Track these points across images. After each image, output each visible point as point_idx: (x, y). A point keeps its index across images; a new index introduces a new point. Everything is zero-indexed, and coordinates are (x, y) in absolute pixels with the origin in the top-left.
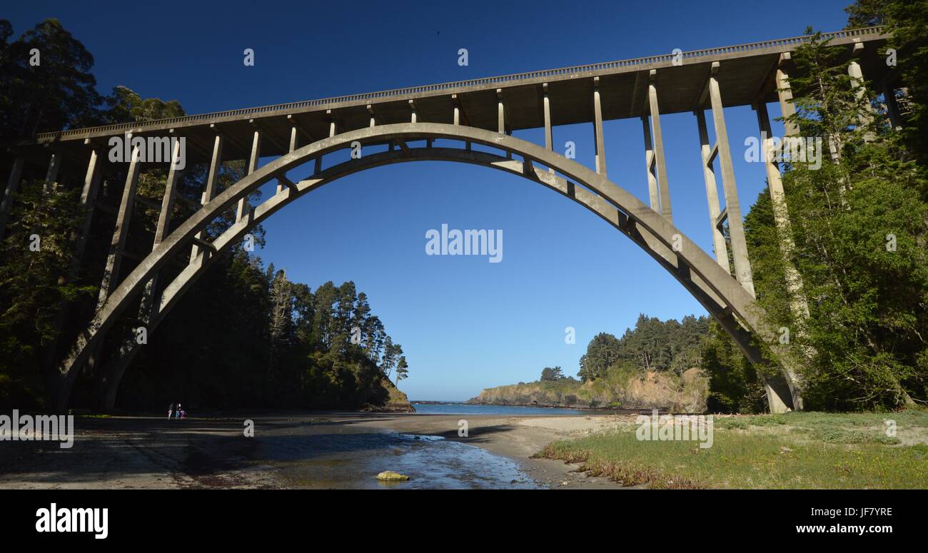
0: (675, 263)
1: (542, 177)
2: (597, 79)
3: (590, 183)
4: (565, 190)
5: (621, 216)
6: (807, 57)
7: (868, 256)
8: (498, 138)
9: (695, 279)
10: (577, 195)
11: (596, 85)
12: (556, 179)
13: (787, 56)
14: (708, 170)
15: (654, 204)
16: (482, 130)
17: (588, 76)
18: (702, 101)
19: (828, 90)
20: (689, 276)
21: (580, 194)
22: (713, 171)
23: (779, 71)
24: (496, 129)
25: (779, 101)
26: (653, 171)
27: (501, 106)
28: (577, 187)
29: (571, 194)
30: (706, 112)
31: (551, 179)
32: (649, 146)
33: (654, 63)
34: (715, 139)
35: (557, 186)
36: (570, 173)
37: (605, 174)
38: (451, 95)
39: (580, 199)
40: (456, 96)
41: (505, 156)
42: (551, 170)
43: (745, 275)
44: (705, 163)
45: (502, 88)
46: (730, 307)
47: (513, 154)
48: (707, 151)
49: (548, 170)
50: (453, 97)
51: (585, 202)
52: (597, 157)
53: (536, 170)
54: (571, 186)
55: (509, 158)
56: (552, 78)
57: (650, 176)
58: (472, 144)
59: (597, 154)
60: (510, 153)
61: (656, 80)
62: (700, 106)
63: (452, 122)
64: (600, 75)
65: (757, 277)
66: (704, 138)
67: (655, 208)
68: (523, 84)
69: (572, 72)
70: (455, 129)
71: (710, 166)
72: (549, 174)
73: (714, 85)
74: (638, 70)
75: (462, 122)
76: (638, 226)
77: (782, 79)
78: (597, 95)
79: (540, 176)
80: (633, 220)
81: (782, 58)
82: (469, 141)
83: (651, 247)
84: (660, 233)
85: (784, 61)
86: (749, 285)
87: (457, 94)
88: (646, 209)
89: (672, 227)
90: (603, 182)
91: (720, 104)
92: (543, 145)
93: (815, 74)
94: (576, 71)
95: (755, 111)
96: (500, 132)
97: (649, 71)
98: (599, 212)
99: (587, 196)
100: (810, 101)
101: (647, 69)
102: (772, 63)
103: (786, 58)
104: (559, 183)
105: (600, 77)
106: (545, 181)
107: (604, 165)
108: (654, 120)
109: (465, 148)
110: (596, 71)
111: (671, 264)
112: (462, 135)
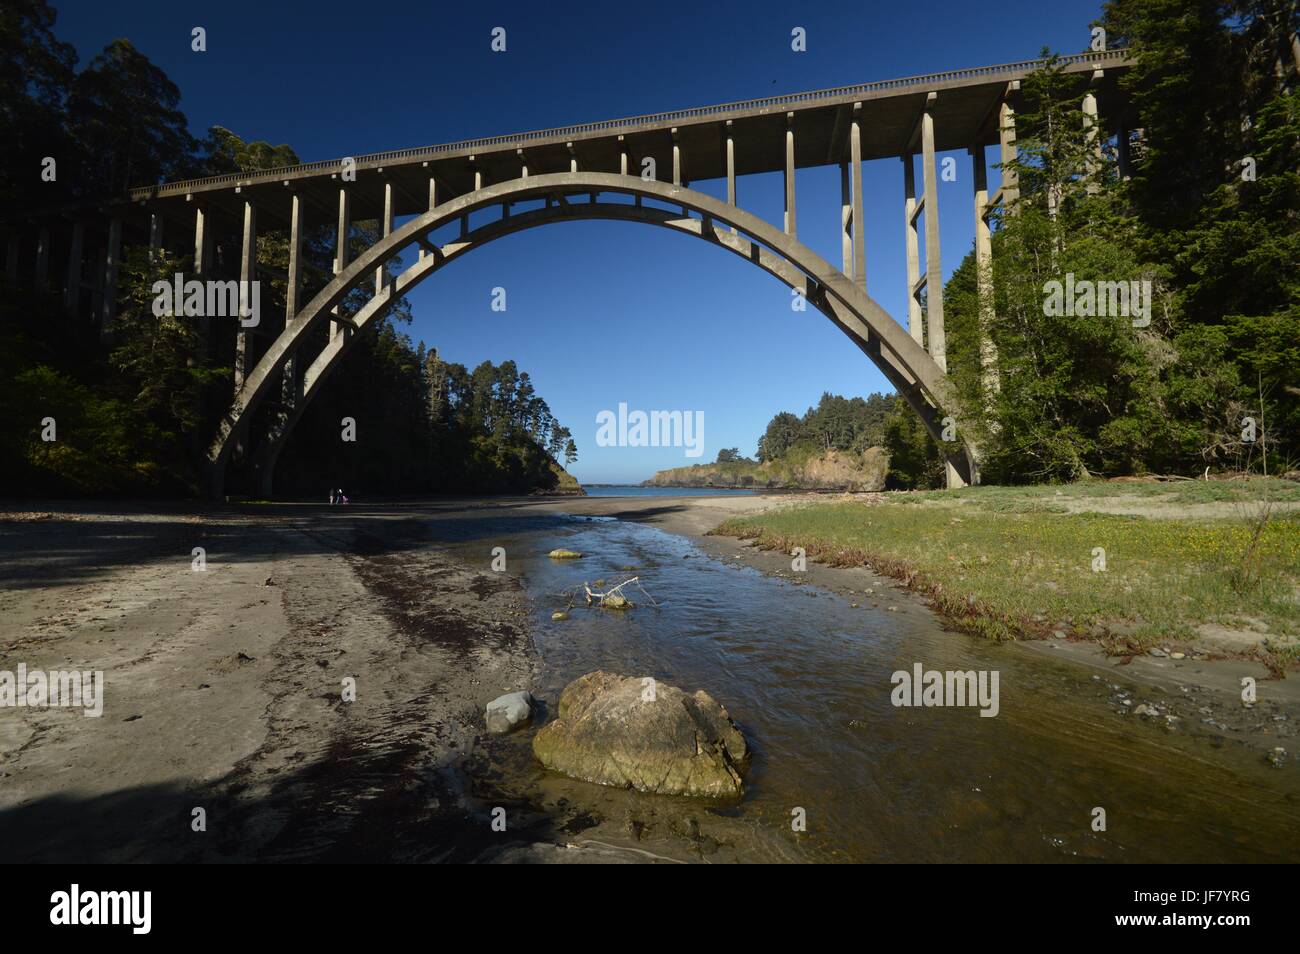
0: (865, 336)
1: (723, 238)
2: (791, 114)
3: (777, 246)
4: (748, 253)
5: (810, 284)
6: (1038, 86)
7: (1070, 326)
8: (673, 191)
9: (885, 353)
10: (763, 260)
11: (790, 122)
12: (740, 241)
13: (1016, 85)
14: (910, 229)
15: (848, 271)
17: (781, 111)
18: (912, 142)
19: (1057, 129)
20: (880, 351)
21: (766, 258)
22: (916, 230)
23: (1004, 105)
24: (670, 180)
25: (999, 143)
26: (849, 230)
27: (676, 150)
28: (763, 250)
29: (755, 258)
30: (915, 157)
31: (732, 239)
32: (846, 200)
33: (859, 94)
34: (923, 191)
35: (740, 250)
36: (756, 233)
37: (794, 234)
38: (617, 137)
39: (766, 264)
40: (622, 138)
41: (681, 213)
42: (733, 230)
43: (938, 349)
44: (909, 220)
45: (678, 128)
46: (919, 383)
47: (689, 211)
48: (911, 205)
49: (730, 230)
50: (619, 139)
51: (770, 267)
52: (786, 214)
53: (716, 230)
54: (755, 250)
55: (685, 216)
56: (738, 114)
57: (846, 237)
58: (643, 198)
59: (786, 210)
60: (687, 210)
61: (860, 117)
62: (908, 149)
63: (618, 171)
64: (796, 109)
65: (951, 350)
66: (910, 190)
67: (848, 274)
68: (703, 122)
69: (762, 105)
70: (623, 179)
71: (914, 224)
72: (732, 235)
73: (928, 122)
74: (841, 102)
75: (630, 171)
76: (828, 295)
77: (1007, 116)
78: (790, 136)
79: (720, 237)
80: (823, 288)
81: (1010, 88)
82: (638, 194)
83: (841, 318)
84: (851, 303)
85: (1012, 91)
86: (941, 359)
87: (624, 135)
88: (838, 275)
89: (865, 296)
90: (791, 245)
91: (932, 148)
92: (724, 198)
93: (1044, 109)
94: (766, 104)
95: (971, 157)
96: (675, 183)
97: (853, 104)
98: (786, 279)
99: (772, 261)
100: (1035, 144)
101: (850, 101)
102: (997, 94)
103: (1015, 88)
104: (742, 245)
105: (795, 112)
106: (726, 243)
107: (794, 223)
108: (855, 167)
109: (634, 203)
110: (790, 104)
111: (860, 338)
112: (631, 187)
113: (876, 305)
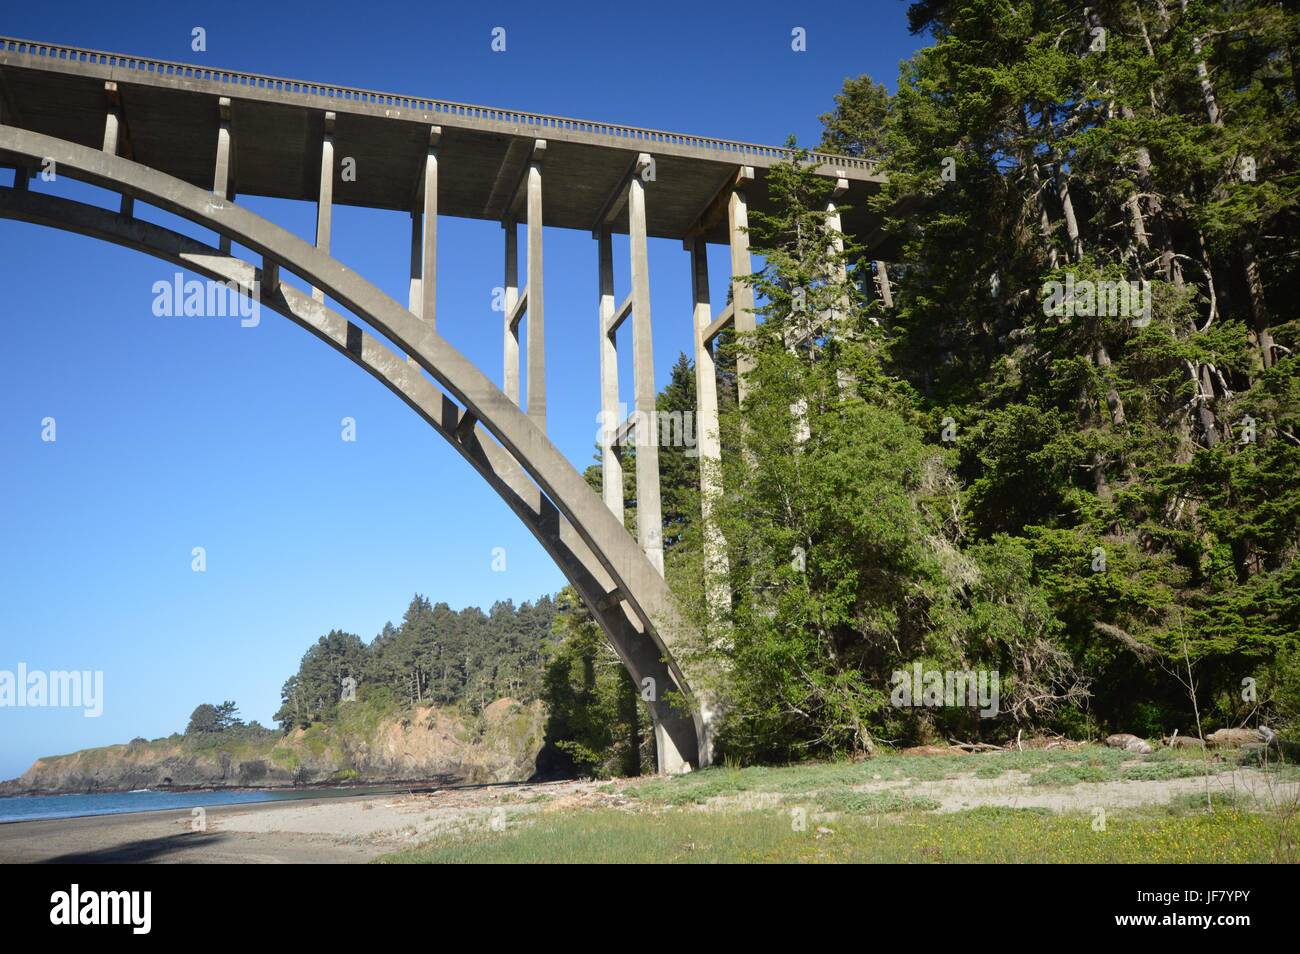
0: (536, 507)
1: (297, 305)
2: (437, 130)
3: (401, 335)
4: (342, 340)
5: (448, 407)
6: (785, 184)
7: (853, 521)
8: (211, 204)
9: (568, 535)
10: (366, 355)
11: (433, 141)
12: (327, 315)
13: (749, 173)
14: (607, 343)
15: (510, 388)
16: (174, 180)
17: (420, 120)
18: (611, 216)
19: (807, 246)
20: (557, 533)
21: (374, 351)
22: (615, 348)
23: (734, 194)
24: (207, 184)
25: (729, 244)
26: (514, 328)
27: (224, 135)
28: (369, 335)
29: (353, 350)
31: (316, 310)
32: (512, 278)
33: (545, 128)
34: (628, 289)
35: (327, 331)
37: (432, 321)
38: (102, 82)
39: (373, 363)
40: (115, 87)
41: (216, 246)
42: (317, 292)
43: (652, 537)
44: (605, 329)
45: (232, 99)
46: (622, 591)
47: (234, 244)
48: (609, 308)
49: (310, 293)
50: (108, 86)
51: (381, 369)
52: (416, 285)
53: (284, 289)
54: (354, 333)
55: (224, 252)
56: (349, 106)
57: (509, 337)
58: (137, 202)
59: (416, 273)
60: (229, 240)
61: (543, 160)
62: (607, 224)
63: (96, 142)
64: (442, 124)
65: (669, 543)
66: (606, 284)
67: (514, 399)
69: (389, 103)
70: (104, 161)
71: (612, 336)
72: (315, 302)
73: (637, 194)
74: (515, 132)
75: (123, 150)
76: (479, 429)
77: (739, 212)
78: (432, 162)
79: (291, 302)
80: (473, 415)
81: (741, 174)
82: (130, 194)
83: (498, 471)
84: (523, 449)
85: (744, 179)
86: (656, 554)
87: (119, 84)
88: (500, 400)
89: (544, 439)
90: (429, 336)
91: (643, 230)
93: (795, 217)
94: (398, 104)
95: (689, 253)
96: (216, 192)
98: (407, 393)
99: (386, 359)
100: (780, 255)
101: (531, 135)
102: (725, 178)
103: (748, 176)
104: (332, 324)
105: (444, 128)
106: (301, 314)
107: (433, 304)
108: (533, 233)
109: (117, 209)
110: (437, 115)
111: (529, 508)
112: (121, 179)
113: (561, 457)
